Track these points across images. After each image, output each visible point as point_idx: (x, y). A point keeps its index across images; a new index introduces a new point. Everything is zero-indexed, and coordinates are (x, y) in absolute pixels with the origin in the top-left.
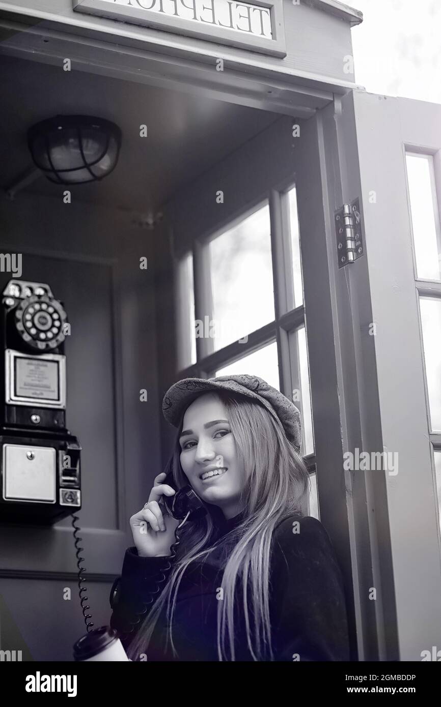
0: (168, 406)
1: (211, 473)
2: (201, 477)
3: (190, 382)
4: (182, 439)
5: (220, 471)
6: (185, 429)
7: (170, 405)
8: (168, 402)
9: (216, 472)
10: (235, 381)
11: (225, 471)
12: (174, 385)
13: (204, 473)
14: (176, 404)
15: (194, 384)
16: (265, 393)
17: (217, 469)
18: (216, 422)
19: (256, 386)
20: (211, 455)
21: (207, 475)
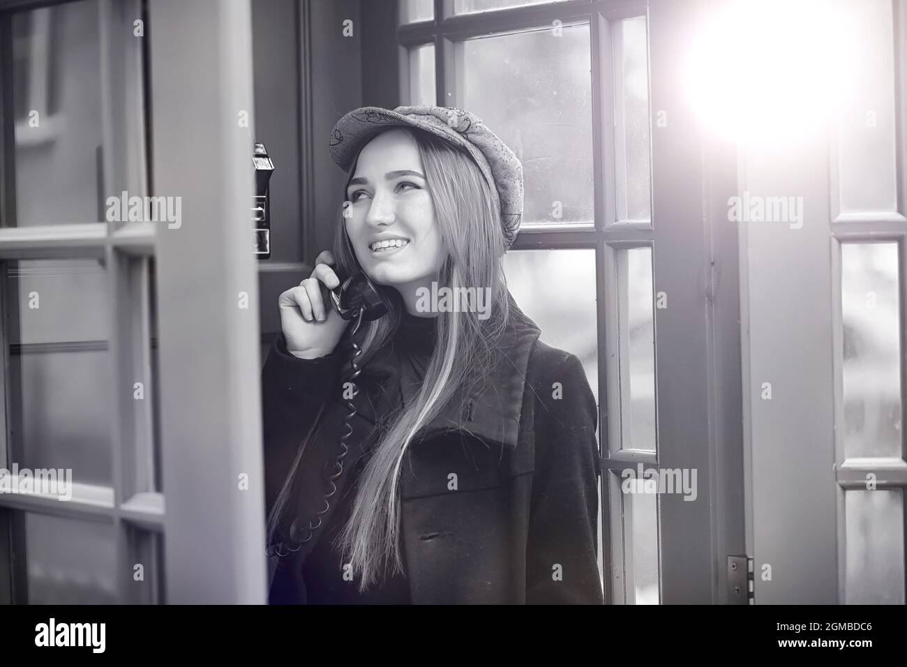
0: (337, 141)
1: (385, 244)
2: (370, 247)
3: (372, 113)
4: (352, 189)
5: (399, 243)
6: (357, 176)
7: (341, 140)
8: (338, 135)
9: (393, 243)
10: (437, 117)
11: (405, 242)
12: (349, 114)
13: (376, 242)
14: (348, 139)
15: (378, 115)
16: (478, 139)
17: (396, 238)
18: (404, 173)
19: (466, 127)
20: (389, 218)
21: (379, 245)
